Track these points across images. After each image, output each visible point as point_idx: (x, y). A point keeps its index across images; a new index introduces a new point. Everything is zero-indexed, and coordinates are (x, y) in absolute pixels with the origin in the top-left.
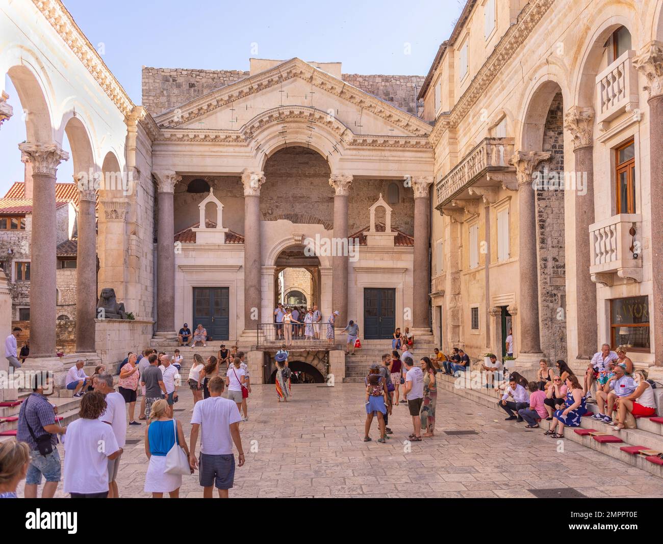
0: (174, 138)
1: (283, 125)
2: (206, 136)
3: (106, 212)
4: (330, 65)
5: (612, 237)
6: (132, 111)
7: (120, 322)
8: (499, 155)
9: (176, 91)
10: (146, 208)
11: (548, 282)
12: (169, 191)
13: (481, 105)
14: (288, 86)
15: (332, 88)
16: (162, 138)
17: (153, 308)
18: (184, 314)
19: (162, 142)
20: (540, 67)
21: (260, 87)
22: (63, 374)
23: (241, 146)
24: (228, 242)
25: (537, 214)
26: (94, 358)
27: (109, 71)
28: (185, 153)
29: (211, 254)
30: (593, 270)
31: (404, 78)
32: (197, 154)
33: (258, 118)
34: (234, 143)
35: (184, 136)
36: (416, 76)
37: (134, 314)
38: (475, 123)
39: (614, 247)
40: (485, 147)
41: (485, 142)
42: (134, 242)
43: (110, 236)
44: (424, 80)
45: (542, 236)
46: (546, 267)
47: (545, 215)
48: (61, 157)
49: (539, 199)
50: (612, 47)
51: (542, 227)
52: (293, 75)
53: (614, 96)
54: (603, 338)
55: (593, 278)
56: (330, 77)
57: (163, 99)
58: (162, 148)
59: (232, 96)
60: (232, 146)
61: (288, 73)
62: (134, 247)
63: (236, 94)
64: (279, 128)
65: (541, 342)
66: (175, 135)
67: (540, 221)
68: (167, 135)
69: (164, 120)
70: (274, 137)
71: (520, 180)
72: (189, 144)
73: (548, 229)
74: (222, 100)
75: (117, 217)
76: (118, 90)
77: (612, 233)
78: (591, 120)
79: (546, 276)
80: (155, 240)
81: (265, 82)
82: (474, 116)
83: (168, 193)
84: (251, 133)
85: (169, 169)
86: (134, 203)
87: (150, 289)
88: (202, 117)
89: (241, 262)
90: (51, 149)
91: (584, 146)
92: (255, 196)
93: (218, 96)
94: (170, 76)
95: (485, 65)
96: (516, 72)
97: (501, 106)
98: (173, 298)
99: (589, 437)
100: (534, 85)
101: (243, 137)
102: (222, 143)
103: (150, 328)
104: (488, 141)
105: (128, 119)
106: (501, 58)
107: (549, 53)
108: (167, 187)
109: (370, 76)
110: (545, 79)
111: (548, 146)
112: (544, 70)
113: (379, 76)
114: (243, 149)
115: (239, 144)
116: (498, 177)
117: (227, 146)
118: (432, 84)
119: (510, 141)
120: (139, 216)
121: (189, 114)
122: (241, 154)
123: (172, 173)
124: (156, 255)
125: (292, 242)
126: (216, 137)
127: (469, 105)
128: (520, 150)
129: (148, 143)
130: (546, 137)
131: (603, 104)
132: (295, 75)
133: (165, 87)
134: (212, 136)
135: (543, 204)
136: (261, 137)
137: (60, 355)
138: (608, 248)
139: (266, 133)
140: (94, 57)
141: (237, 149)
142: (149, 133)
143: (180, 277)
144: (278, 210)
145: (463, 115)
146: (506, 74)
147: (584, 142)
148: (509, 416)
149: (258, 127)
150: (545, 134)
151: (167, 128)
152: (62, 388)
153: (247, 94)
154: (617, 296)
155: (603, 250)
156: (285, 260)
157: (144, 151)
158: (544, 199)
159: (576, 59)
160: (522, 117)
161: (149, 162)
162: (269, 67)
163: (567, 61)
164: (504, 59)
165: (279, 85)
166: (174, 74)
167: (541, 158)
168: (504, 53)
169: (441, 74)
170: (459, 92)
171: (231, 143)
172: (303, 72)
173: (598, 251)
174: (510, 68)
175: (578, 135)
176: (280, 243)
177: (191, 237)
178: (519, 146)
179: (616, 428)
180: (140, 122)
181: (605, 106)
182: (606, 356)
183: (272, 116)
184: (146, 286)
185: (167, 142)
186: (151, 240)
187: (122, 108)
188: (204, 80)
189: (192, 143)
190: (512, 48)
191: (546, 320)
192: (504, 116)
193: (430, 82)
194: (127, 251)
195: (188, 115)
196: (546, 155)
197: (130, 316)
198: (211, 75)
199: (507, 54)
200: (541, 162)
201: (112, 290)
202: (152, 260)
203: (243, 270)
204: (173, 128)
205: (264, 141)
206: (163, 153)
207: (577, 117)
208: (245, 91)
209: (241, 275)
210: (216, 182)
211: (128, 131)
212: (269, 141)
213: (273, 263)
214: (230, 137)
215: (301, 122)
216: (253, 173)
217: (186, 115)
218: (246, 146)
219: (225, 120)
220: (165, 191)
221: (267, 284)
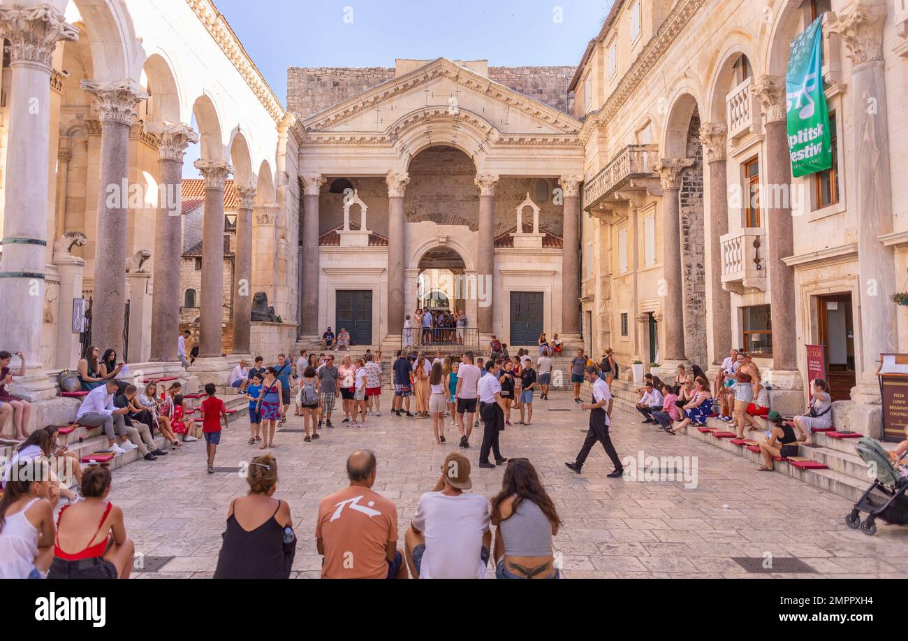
0: (320, 141)
1: (427, 125)
2: (351, 138)
3: (257, 217)
4: (476, 63)
5: (738, 248)
6: (284, 118)
7: (271, 325)
8: (643, 162)
9: (320, 90)
10: (294, 212)
11: (693, 288)
12: (315, 194)
13: (629, 107)
14: (433, 86)
15: (478, 86)
16: (309, 141)
17: (298, 311)
18: (327, 317)
19: (308, 145)
20: (679, 79)
21: (406, 88)
22: (229, 373)
23: (386, 147)
24: (371, 244)
25: (681, 221)
26: (250, 360)
27: (267, 85)
28: (330, 155)
29: (355, 257)
30: (724, 279)
31: (554, 69)
32: (342, 156)
33: (404, 119)
34: (379, 145)
35: (330, 138)
36: (566, 67)
37: (282, 317)
38: (623, 124)
39: (740, 258)
40: (628, 154)
41: (628, 149)
42: (283, 246)
43: (261, 240)
44: (575, 71)
45: (686, 243)
46: (690, 274)
47: (689, 222)
49: (683, 206)
50: (741, 68)
51: (686, 233)
52: (438, 75)
53: (741, 116)
54: (736, 344)
55: (724, 287)
56: (476, 76)
57: (308, 99)
58: (309, 151)
59: (378, 97)
60: (377, 147)
61: (433, 73)
62: (283, 251)
63: (381, 95)
64: (425, 128)
65: (685, 349)
66: (322, 138)
67: (684, 227)
68: (314, 138)
69: (311, 124)
70: (418, 138)
71: (664, 187)
72: (335, 147)
73: (692, 236)
74: (368, 101)
75: (268, 222)
76: (273, 101)
77: (738, 245)
78: (723, 135)
79: (690, 283)
80: (301, 243)
81: (410, 83)
82: (622, 117)
83: (314, 196)
84: (396, 134)
85: (315, 172)
86: (282, 207)
87: (295, 292)
88: (348, 119)
89: (384, 265)
91: (718, 159)
92: (400, 198)
93: (364, 98)
94: (315, 75)
95: (630, 70)
96: (659, 80)
97: (646, 111)
98: (317, 301)
99: (710, 434)
100: (675, 96)
101: (388, 138)
102: (367, 145)
103: (295, 331)
104: (631, 148)
105: (279, 125)
106: (645, 65)
107: (687, 67)
108: (313, 190)
109: (518, 69)
110: (684, 91)
111: (691, 153)
112: (683, 83)
113: (527, 68)
114: (387, 150)
115: (384, 145)
116: (642, 183)
117: (372, 147)
118: (582, 79)
119: (654, 147)
120: (288, 220)
121: (336, 116)
122: (386, 156)
123: (318, 176)
124: (301, 258)
125: (436, 244)
126: (362, 139)
127: (616, 106)
128: (663, 157)
129: (295, 147)
130: (689, 144)
131: (733, 122)
132: (441, 74)
133: (310, 87)
134: (358, 138)
135: (687, 210)
136: (406, 138)
137: (224, 355)
138: (735, 260)
139: (411, 133)
140: (256, 76)
141: (382, 150)
142: (297, 137)
143: (323, 279)
144: (421, 209)
145: (612, 114)
146: (650, 80)
147: (717, 156)
148: (646, 419)
149: (403, 128)
150: (689, 141)
151: (314, 131)
152: (228, 386)
153: (393, 95)
154: (747, 304)
155: (731, 261)
156: (428, 262)
157: (292, 156)
158: (688, 205)
159: (708, 77)
160: (664, 124)
161: (296, 165)
162: (415, 68)
163: (702, 78)
164: (647, 66)
165: (425, 85)
166: (319, 73)
167: (684, 165)
168: (647, 61)
169: (590, 70)
170: (608, 91)
171: (376, 145)
172: (449, 71)
173: (727, 262)
174: (654, 76)
175: (712, 149)
176: (424, 245)
177: (336, 239)
178: (662, 154)
179: (732, 425)
180: (290, 128)
181: (734, 124)
182: (735, 361)
183: (417, 116)
184: (292, 289)
185: (313, 145)
186: (297, 243)
187: (275, 116)
188: (348, 79)
189: (338, 145)
190: (654, 57)
191: (690, 327)
192: (649, 122)
193: (580, 76)
194: (277, 254)
195: (334, 118)
196: (689, 162)
197: (279, 320)
198: (356, 73)
199: (651, 62)
200: (684, 169)
201: (265, 294)
202: (297, 263)
203: (386, 273)
204: (319, 131)
205: (409, 142)
206: (310, 155)
207: (710, 133)
208: (390, 92)
209: (384, 278)
210: (359, 181)
211: (279, 138)
212: (414, 142)
213: (416, 266)
214: (375, 138)
215: (446, 121)
216: (398, 174)
217: (332, 118)
218: (391, 147)
219: (371, 122)
220: (311, 193)
221: (410, 288)
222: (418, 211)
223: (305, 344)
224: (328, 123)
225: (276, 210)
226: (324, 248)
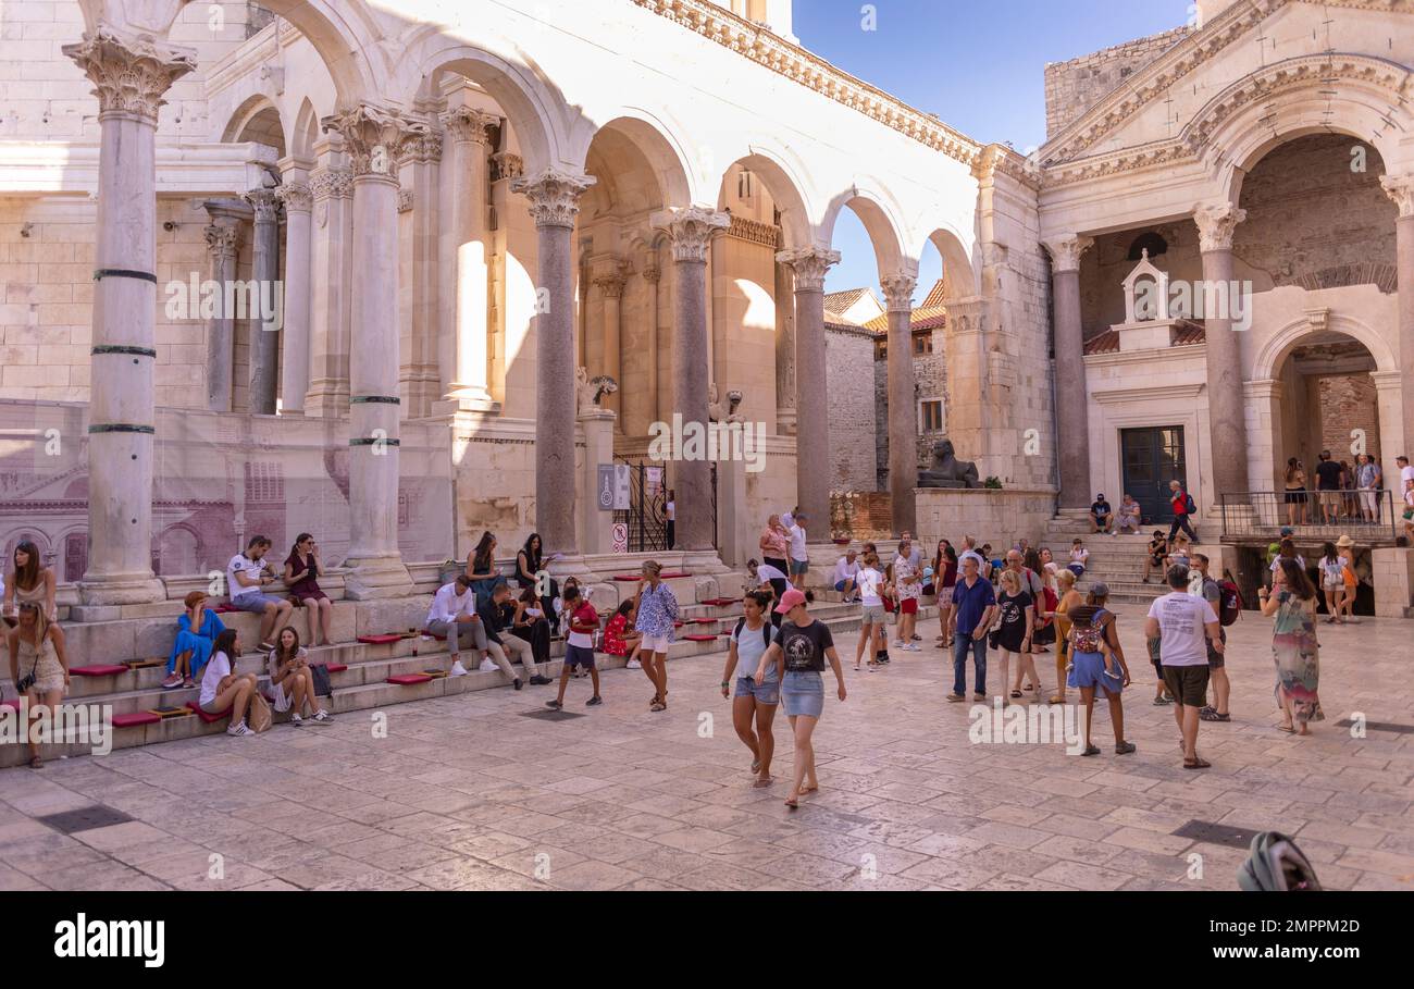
0: (1069, 177)
1: (1266, 104)
2: (1121, 162)
6: (982, 154)
9: (1099, 90)
12: (1069, 268)
14: (1274, 26)
16: (1050, 182)
17: (1053, 468)
18: (1106, 476)
21: (1217, 46)
23: (1187, 163)
24: (1178, 343)
28: (1089, 199)
29: (1148, 368)
32: (1109, 195)
33: (1213, 105)
34: (1174, 162)
35: (1084, 170)
37: (1002, 480)
42: (997, 363)
43: (960, 357)
48: (827, 262)
57: (1080, 110)
58: (1054, 198)
59: (1165, 77)
60: (1170, 167)
62: (996, 372)
63: (1173, 71)
64: (1261, 110)
66: (1071, 172)
68: (1058, 175)
69: (1052, 152)
70: (1250, 132)
72: (1096, 182)
74: (1146, 90)
75: (968, 327)
80: (1052, 354)
81: (1224, 34)
83: (1068, 272)
84: (1205, 135)
85: (1066, 232)
86: (994, 300)
88: (1114, 129)
89: (1200, 377)
90: (809, 253)
92: (1220, 251)
94: (1089, 67)
98: (1085, 450)
101: (1188, 146)
102: (1152, 166)
108: (1066, 262)
114: (1189, 169)
115: (1183, 160)
117: (1162, 169)
120: (1008, 320)
121: (1092, 130)
122: (1189, 178)
123: (1071, 236)
124: (1052, 379)
126: (1139, 158)
129: (1025, 197)
133: (1082, 89)
134: (1132, 158)
136: (1224, 139)
137: (840, 541)
139: (1233, 128)
141: (1180, 171)
142: (1023, 181)
143: (1095, 411)
144: (1303, 265)
149: (1216, 121)
151: (1059, 163)
153: (1194, 66)
156: (1325, 363)
157: (1016, 212)
161: (1033, 226)
165: (1255, 29)
166: (1095, 62)
171: (1167, 163)
176: (1280, 334)
177: (1113, 342)
180: (1000, 168)
183: (1242, 92)
185: (1061, 187)
186: (1045, 355)
188: (1146, 56)
189: (1101, 178)
194: (987, 378)
195: (1089, 134)
197: (992, 484)
198: (1159, 43)
202: (1047, 387)
203: (1205, 392)
204: (1068, 161)
205: (1228, 145)
206: (1054, 206)
208: (1190, 61)
209: (1203, 402)
210: (1176, 232)
211: (980, 188)
212: (1242, 142)
213: (1268, 374)
214: (1164, 152)
215: (1306, 87)
216: (1210, 209)
217: (1086, 134)
218: (1195, 162)
219: (1157, 124)
220: (1061, 269)
221: (1257, 416)
222: (1297, 269)
223: (1067, 522)
224: (1081, 145)
225: (979, 306)
226: (1091, 358)
